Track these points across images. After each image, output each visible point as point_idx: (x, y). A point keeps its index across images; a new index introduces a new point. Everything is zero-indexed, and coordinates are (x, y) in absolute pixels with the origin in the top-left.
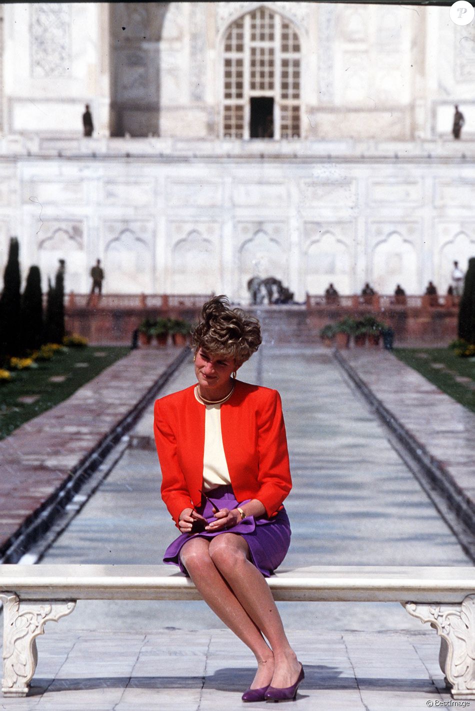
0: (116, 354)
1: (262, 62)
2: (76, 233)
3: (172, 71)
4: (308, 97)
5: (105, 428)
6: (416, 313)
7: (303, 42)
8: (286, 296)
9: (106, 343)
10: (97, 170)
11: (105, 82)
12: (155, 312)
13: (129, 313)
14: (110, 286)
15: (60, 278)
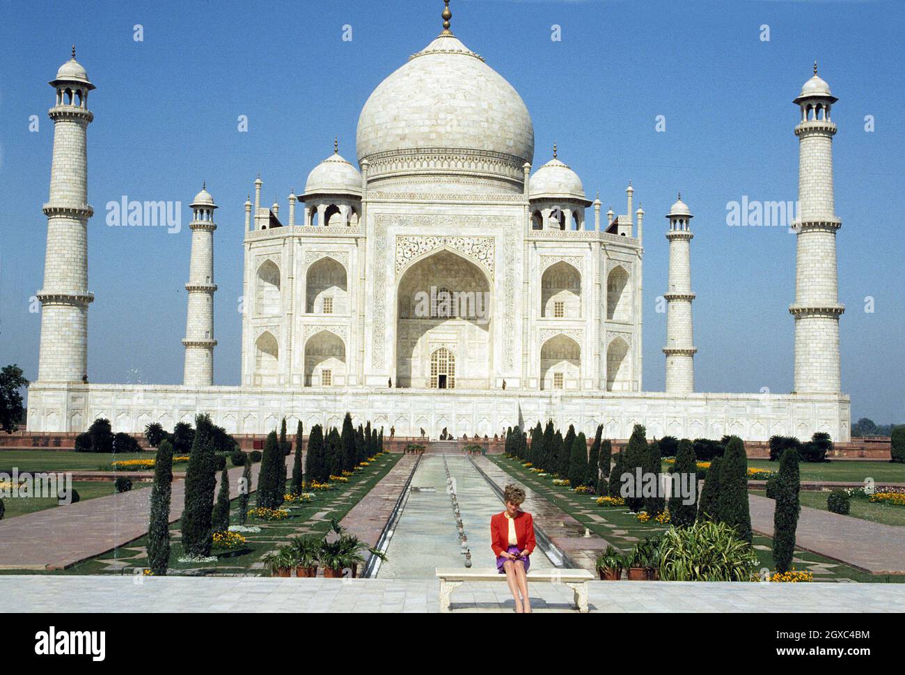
0: (400, 457)
1: (443, 365)
2: (386, 417)
3: (415, 367)
4: (457, 375)
5: (402, 484)
6: (492, 443)
7: (456, 358)
8: (451, 437)
9: (396, 452)
10: (393, 398)
11: (395, 370)
12: (410, 442)
13: (403, 443)
15: (382, 432)
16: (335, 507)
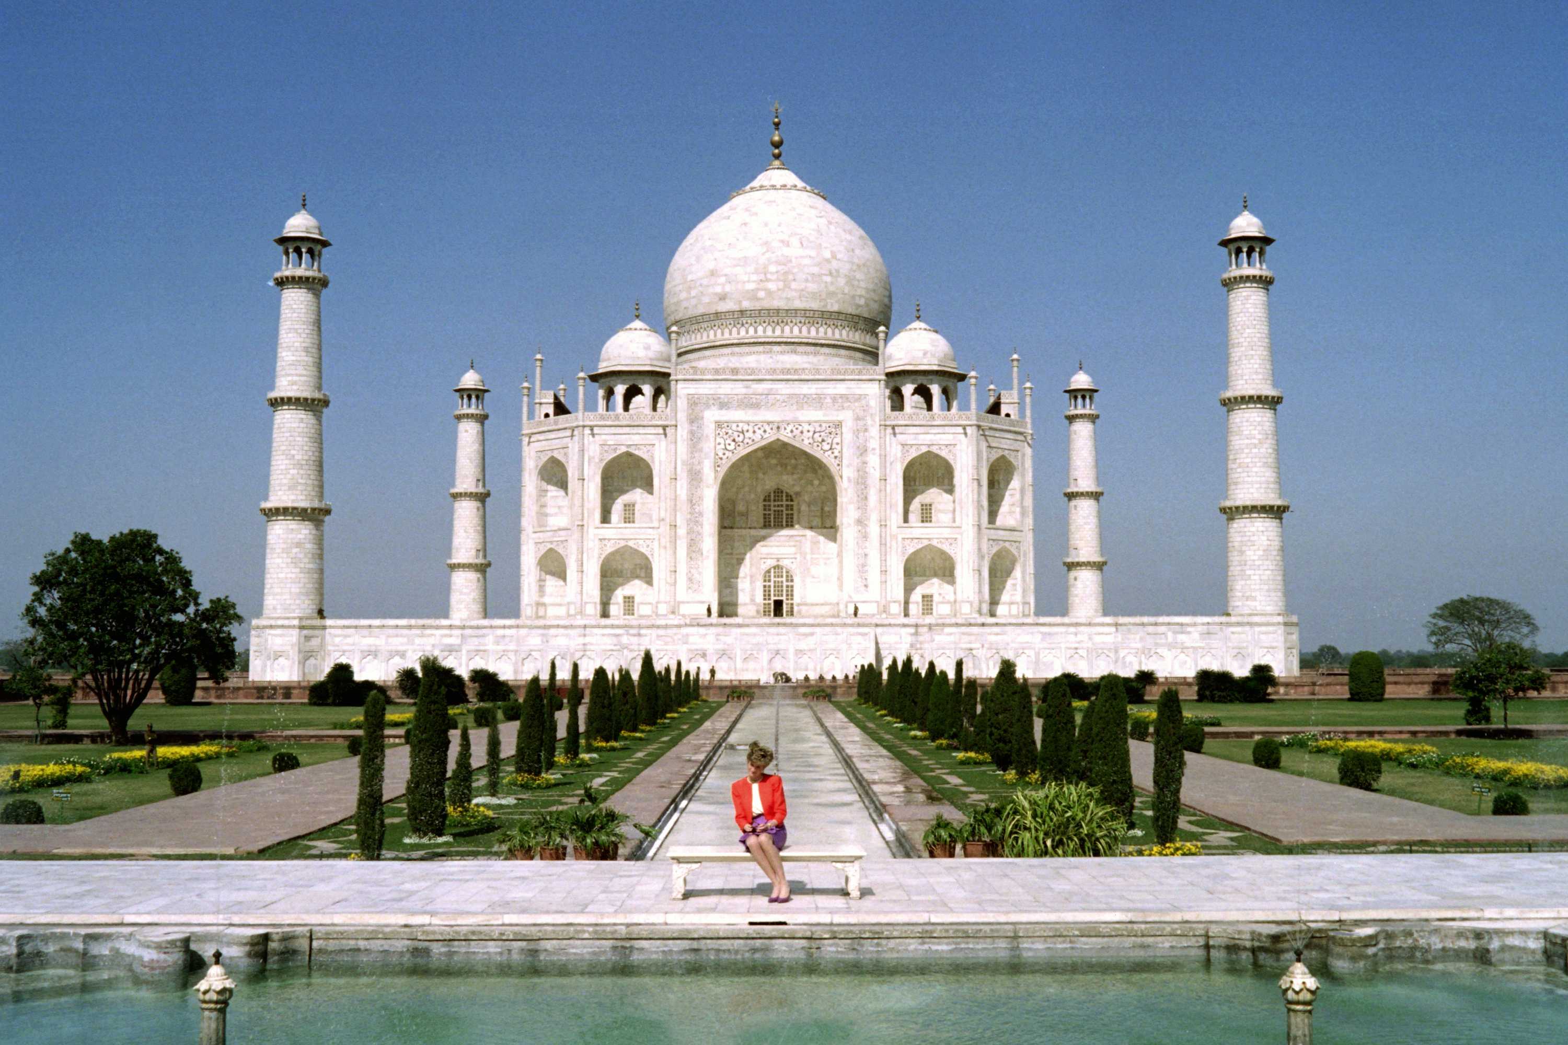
0: (720, 705)
1: (778, 586)
2: (704, 655)
3: (743, 590)
4: (797, 599)
5: (715, 741)
6: (841, 687)
7: (795, 578)
8: (788, 680)
9: (716, 699)
10: (713, 630)
11: (716, 595)
12: (736, 687)
13: (726, 687)
14: (718, 676)
15: (698, 674)
16: (620, 772)
